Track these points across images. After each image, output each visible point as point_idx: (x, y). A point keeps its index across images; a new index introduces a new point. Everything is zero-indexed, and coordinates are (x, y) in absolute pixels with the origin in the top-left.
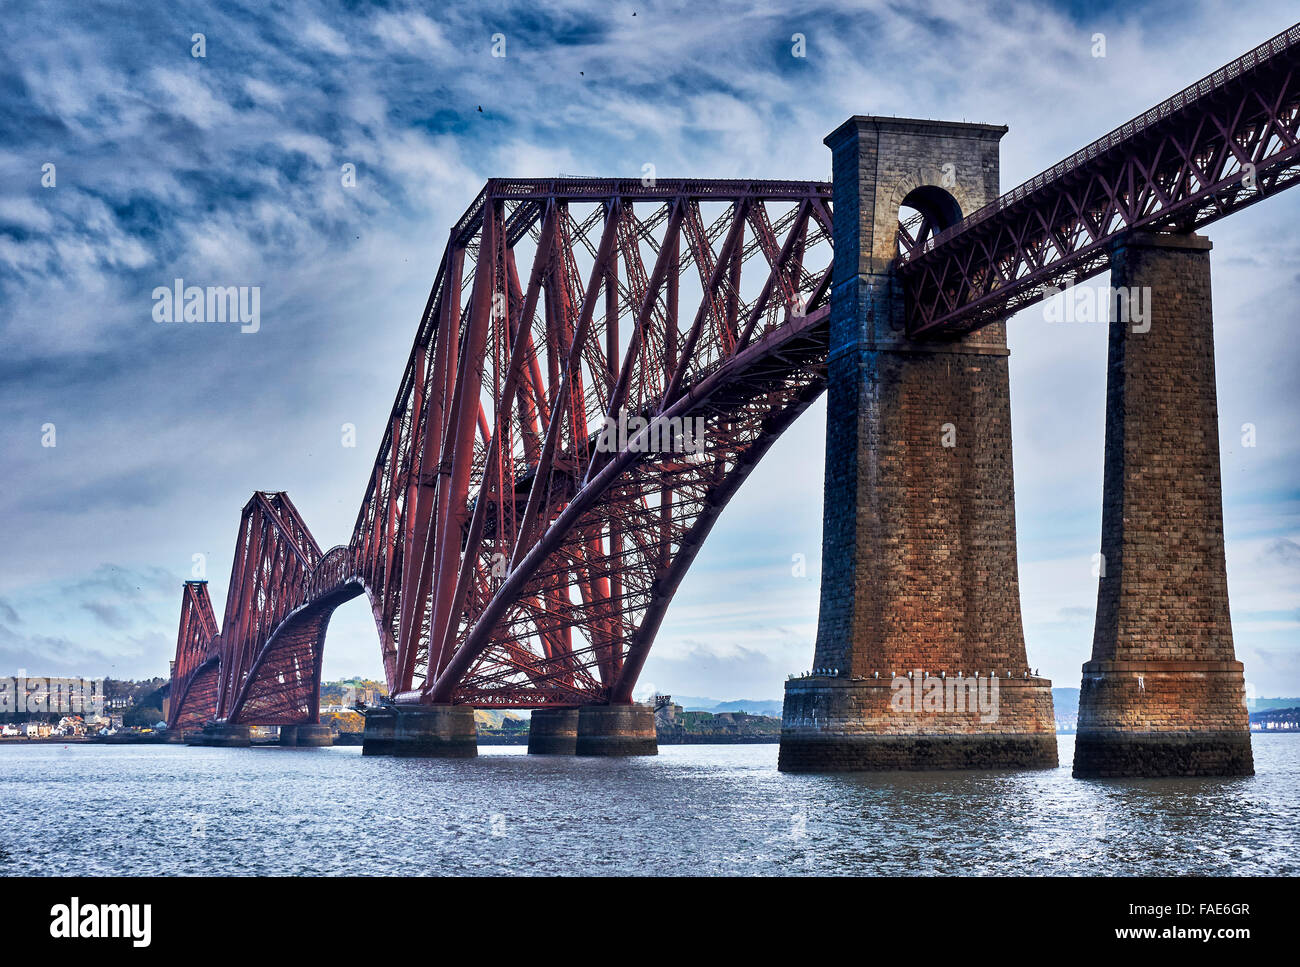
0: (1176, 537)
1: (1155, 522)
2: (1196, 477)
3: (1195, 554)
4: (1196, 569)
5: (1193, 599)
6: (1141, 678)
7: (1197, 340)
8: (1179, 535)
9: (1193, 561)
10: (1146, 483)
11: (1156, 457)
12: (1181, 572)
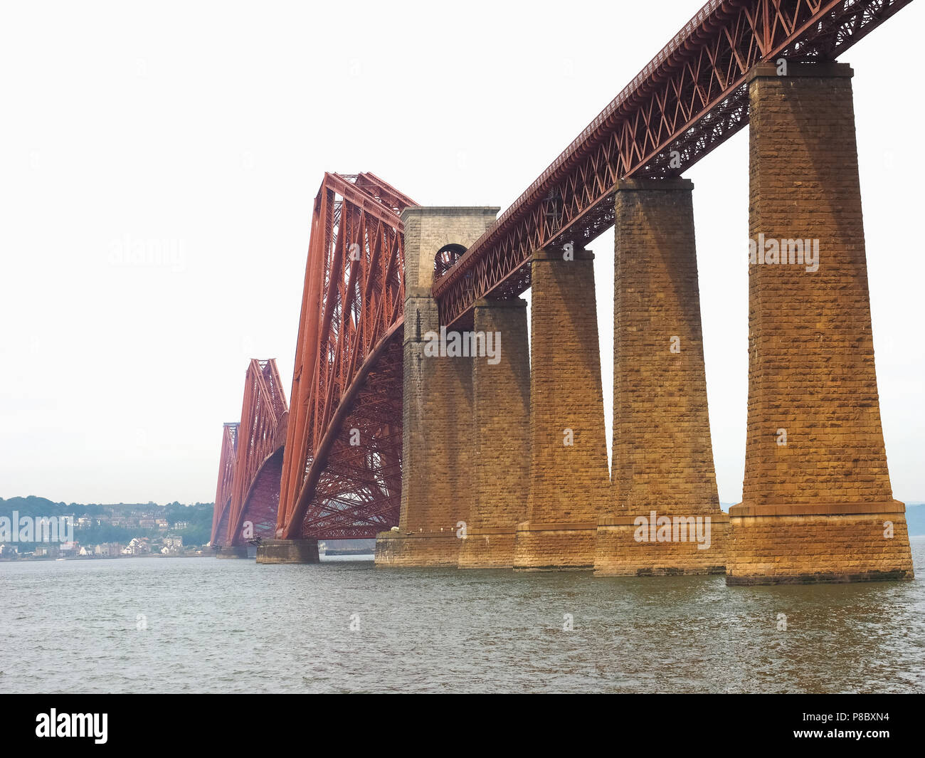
0: (508, 461)
1: (496, 454)
2: (520, 428)
3: (519, 470)
4: (520, 478)
5: (518, 494)
6: (487, 537)
7: (519, 355)
8: (510, 460)
9: (518, 473)
10: (490, 432)
11: (495, 419)
12: (511, 480)
